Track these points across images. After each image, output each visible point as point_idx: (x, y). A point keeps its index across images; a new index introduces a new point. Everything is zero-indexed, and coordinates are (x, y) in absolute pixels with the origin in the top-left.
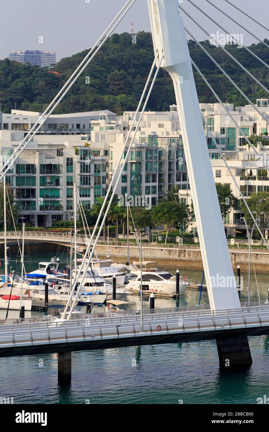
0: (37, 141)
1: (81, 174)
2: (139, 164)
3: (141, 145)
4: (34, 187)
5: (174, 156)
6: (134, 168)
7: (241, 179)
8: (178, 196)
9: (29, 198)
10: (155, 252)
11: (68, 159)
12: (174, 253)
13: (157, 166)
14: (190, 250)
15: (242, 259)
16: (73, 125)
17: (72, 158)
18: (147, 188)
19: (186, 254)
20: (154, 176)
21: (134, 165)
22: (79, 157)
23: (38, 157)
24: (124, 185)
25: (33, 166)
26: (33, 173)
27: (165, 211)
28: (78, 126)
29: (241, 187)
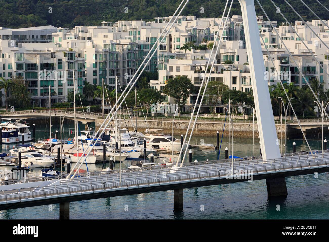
0: (25, 48)
1: (69, 70)
2: (105, 62)
3: (106, 50)
4: (36, 80)
5: (126, 58)
6: (101, 66)
7: (195, 72)
8: (149, 84)
9: (33, 87)
10: (140, 123)
11: (59, 60)
12: (154, 124)
13: (115, 64)
14: (165, 121)
15: (203, 127)
16: (29, 36)
17: (62, 59)
18: (110, 79)
19: (163, 125)
20: (114, 71)
21: (102, 64)
22: (67, 58)
23: (39, 59)
24: (94, 77)
25: (35, 65)
26: (36, 70)
27: (147, 95)
28: (33, 37)
29: (195, 78)
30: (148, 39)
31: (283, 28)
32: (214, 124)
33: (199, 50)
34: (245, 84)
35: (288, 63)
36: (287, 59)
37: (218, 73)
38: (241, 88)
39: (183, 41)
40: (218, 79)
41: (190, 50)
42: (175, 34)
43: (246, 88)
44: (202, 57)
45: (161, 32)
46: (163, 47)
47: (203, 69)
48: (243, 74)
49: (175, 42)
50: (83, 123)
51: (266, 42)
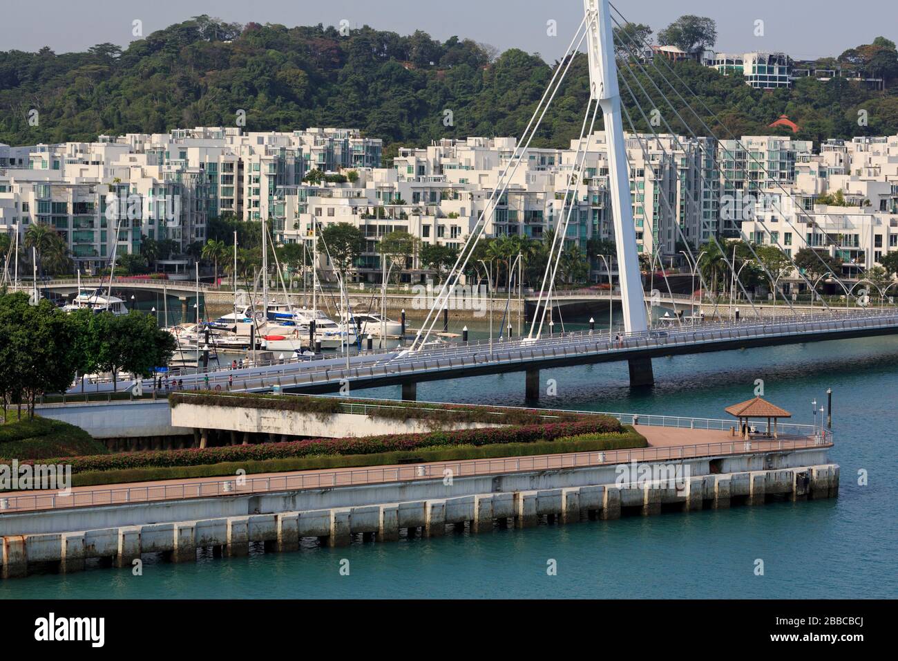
4: (66, 230)
7: (361, 217)
11: (102, 197)
17: (106, 196)
22: (116, 194)
25: (65, 204)
26: (64, 213)
29: (360, 226)
30: (203, 165)
31: (436, 150)
32: (399, 299)
33: (334, 184)
34: (443, 236)
35: (507, 204)
37: (396, 218)
38: (438, 242)
39: (265, 168)
40: (398, 228)
41: (320, 184)
42: (250, 157)
43: (447, 243)
44: (359, 194)
45: (223, 154)
46: (228, 179)
47: (371, 212)
48: (441, 222)
49: (250, 171)
50: (180, 298)
51: (409, 172)
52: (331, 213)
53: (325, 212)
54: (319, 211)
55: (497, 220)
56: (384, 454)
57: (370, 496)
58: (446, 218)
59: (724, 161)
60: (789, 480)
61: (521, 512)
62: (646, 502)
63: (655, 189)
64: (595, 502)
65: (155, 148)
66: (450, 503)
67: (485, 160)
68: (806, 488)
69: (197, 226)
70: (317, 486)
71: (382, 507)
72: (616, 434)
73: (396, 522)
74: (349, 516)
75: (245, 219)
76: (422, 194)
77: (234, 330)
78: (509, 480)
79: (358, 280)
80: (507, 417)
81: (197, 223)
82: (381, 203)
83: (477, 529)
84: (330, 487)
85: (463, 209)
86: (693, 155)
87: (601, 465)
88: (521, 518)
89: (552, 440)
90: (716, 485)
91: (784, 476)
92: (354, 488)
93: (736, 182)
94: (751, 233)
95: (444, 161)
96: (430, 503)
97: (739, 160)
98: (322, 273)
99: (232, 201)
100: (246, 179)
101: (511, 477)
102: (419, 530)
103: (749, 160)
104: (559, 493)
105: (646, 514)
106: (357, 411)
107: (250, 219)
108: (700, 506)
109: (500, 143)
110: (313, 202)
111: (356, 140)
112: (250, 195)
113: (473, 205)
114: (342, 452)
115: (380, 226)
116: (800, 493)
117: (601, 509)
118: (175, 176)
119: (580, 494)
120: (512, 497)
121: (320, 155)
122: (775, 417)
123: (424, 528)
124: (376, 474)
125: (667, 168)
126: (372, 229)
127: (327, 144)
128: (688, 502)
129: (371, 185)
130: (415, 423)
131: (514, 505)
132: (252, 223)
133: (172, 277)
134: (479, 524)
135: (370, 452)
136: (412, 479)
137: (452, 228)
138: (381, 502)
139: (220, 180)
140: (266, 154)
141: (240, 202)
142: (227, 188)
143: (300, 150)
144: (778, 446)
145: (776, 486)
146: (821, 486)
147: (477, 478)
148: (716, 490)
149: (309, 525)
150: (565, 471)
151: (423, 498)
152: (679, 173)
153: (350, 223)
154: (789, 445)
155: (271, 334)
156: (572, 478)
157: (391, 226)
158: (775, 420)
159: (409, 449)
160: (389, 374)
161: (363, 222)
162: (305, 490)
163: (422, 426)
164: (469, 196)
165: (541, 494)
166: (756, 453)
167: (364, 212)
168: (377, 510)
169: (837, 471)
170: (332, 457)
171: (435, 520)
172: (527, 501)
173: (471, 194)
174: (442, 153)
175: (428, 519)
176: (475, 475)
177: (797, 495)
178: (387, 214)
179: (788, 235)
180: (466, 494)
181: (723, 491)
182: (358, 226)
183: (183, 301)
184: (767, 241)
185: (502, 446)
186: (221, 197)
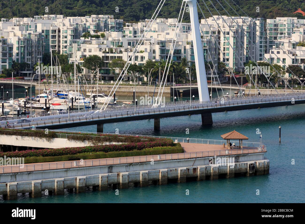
1: (3, 52)
2: (25, 47)
3: (25, 38)
6: (22, 49)
20: (30, 53)
22: (1, 43)
24: (17, 57)
29: (102, 56)
30: (43, 31)
31: (142, 24)
32: (120, 87)
33: (94, 38)
34: (137, 60)
35: (165, 47)
36: (164, 44)
37: (118, 53)
38: (135, 63)
39: (69, 32)
40: (119, 57)
41: (88, 38)
42: (63, 27)
43: (139, 64)
44: (103, 43)
45: (52, 26)
46: (54, 37)
47: (107, 50)
48: (137, 54)
49: (63, 33)
50: (25, 87)
51: (130, 33)
52: (90, 51)
53: (87, 50)
54: (85, 50)
55: (161, 54)
56: (63, 156)
57: (51, 175)
58: (139, 53)
59: (269, 28)
60: (246, 167)
61: (121, 181)
62: (179, 177)
63: (234, 40)
64: (155, 177)
65: (25, 24)
66: (88, 178)
67: (162, 28)
68: (253, 170)
69: (38, 57)
70: (26, 171)
71: (56, 180)
72: (170, 147)
73: (63, 186)
74: (41, 184)
75: (61, 53)
76: (132, 43)
77: (39, 101)
78: (116, 167)
79: (101, 79)
80: (126, 139)
81: (38, 55)
82: (112, 46)
83: (100, 189)
84: (32, 171)
85: (146, 49)
86: (252, 26)
87: (158, 161)
88: (121, 184)
89: (140, 150)
90: (212, 169)
91: (243, 165)
92: (43, 172)
93: (274, 37)
94: (268, 59)
95: (145, 29)
96: (78, 178)
97: (275, 28)
98: (86, 76)
99: (55, 46)
100: (61, 37)
101: (117, 166)
102: (74, 189)
103: (280, 28)
104: (139, 173)
105: (179, 182)
106: (63, 137)
107: (63, 53)
108: (205, 178)
109: (171, 21)
110: (83, 46)
111: (112, 20)
112: (63, 44)
113: (151, 47)
114: (43, 155)
115: (111, 56)
116: (251, 172)
117: (159, 180)
118: (28, 36)
119: (148, 174)
120: (117, 175)
121: (94, 26)
122: (242, 139)
123: (76, 189)
124: (54, 165)
125: (240, 31)
126: (107, 57)
127: (97, 22)
128: (199, 177)
129: (110, 39)
130: (87, 142)
131: (118, 178)
132: (63, 55)
133: (26, 78)
134: (101, 187)
135: (56, 155)
136: (71, 167)
137: (141, 57)
138: (56, 178)
139: (50, 37)
140: (70, 26)
141: (59, 47)
142: (54, 40)
143: (85, 24)
144: (240, 152)
145: (240, 170)
146: (260, 170)
147: (101, 167)
148: (212, 171)
149: (22, 188)
150: (142, 163)
151: (76, 176)
152: (246, 33)
153: (97, 55)
154: (246, 152)
155: (55, 103)
156: (145, 167)
157: (115, 56)
158: (242, 140)
159: (75, 154)
160: (88, 120)
161: (103, 55)
162: (20, 172)
163: (90, 143)
164: (149, 43)
165: (130, 174)
166: (231, 155)
167: (104, 50)
168: (54, 181)
169: (268, 163)
170: (38, 158)
171: (81, 185)
172: (124, 177)
173: (150, 42)
174: (144, 25)
175: (78, 185)
176: (100, 166)
177: (249, 174)
178: (114, 51)
179: (284, 59)
180: (96, 174)
181: (215, 172)
182: (101, 57)
183: (26, 89)
184: (275, 62)
185: (117, 152)
186: (51, 44)
